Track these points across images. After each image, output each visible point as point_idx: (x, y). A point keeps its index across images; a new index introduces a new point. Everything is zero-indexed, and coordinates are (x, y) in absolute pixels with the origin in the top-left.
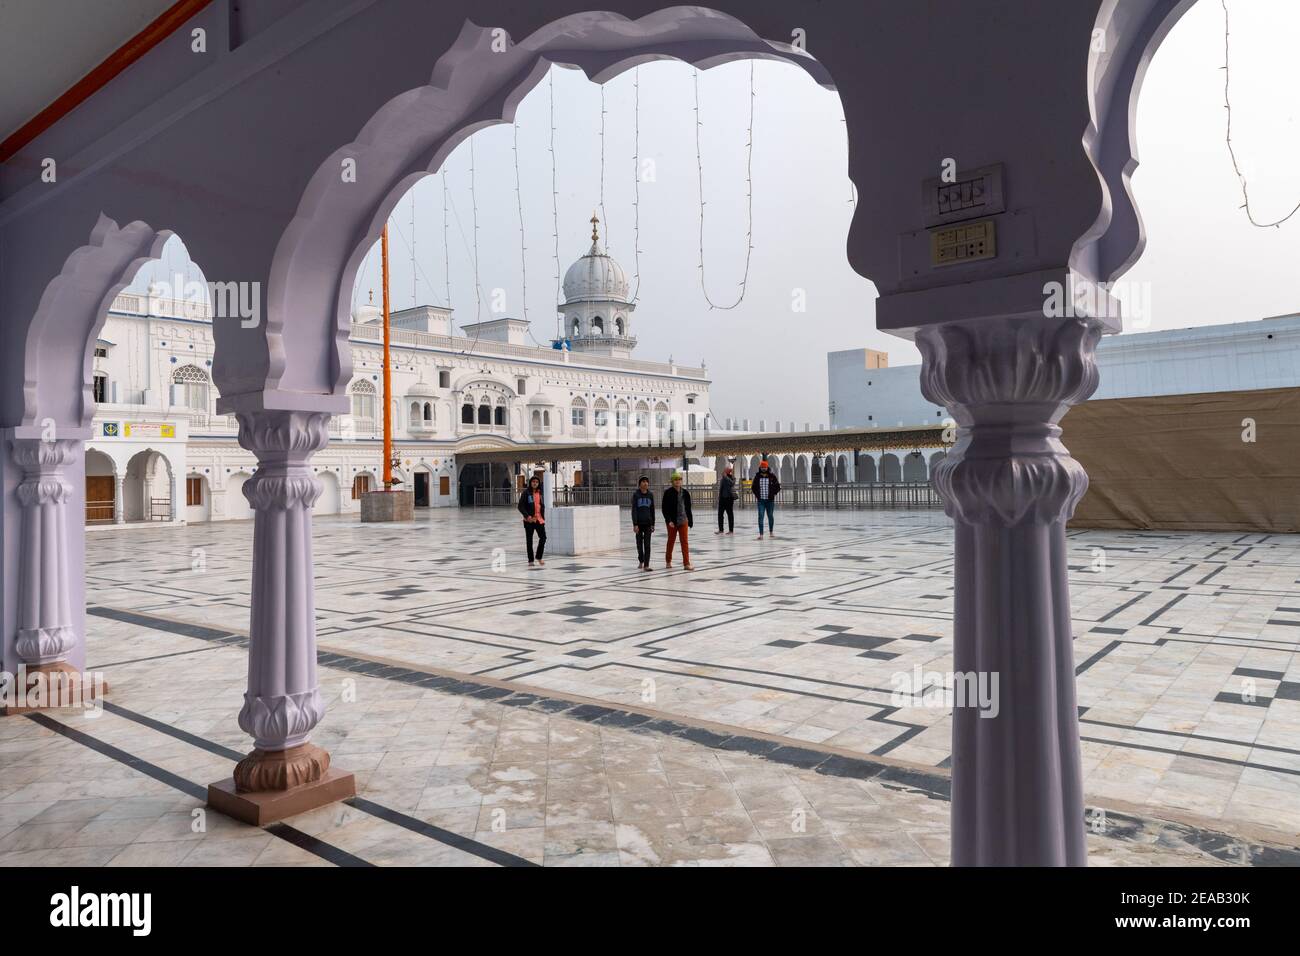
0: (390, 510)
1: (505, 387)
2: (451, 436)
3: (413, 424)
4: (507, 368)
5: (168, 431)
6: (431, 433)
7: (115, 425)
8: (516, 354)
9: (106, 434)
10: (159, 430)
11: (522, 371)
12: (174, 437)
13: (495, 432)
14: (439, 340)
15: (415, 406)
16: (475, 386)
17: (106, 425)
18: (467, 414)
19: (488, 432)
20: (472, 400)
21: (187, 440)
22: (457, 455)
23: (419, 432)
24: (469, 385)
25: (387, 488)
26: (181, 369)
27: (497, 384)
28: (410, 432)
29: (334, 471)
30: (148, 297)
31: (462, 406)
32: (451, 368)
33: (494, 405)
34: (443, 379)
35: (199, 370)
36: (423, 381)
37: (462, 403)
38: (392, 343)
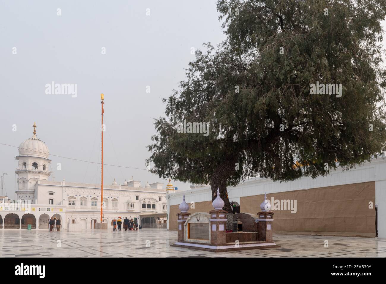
0: (100, 227)
1: (155, 200)
2: (139, 211)
3: (128, 208)
4: (156, 195)
5: (61, 210)
6: (132, 210)
7: (50, 209)
8: (159, 191)
9: (48, 211)
10: (59, 210)
11: (160, 195)
12: (62, 211)
13: (152, 210)
14: (137, 189)
15: (128, 204)
16: (146, 199)
17: (48, 209)
18: (144, 206)
19: (150, 210)
20: (145, 203)
21: (65, 212)
22: (140, 216)
23: (129, 210)
24: (144, 199)
25: (101, 222)
26: (70, 197)
27: (152, 199)
28: (127, 210)
29: (106, 219)
30: (63, 182)
31: (142, 204)
32: (139, 195)
33: (152, 204)
34: (137, 198)
35: (74, 197)
36: (131, 198)
37: (142, 203)
38: (103, 188)
